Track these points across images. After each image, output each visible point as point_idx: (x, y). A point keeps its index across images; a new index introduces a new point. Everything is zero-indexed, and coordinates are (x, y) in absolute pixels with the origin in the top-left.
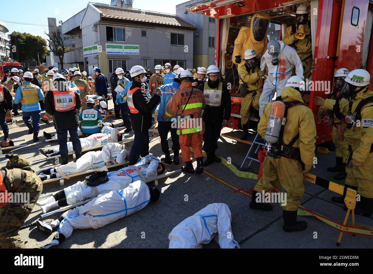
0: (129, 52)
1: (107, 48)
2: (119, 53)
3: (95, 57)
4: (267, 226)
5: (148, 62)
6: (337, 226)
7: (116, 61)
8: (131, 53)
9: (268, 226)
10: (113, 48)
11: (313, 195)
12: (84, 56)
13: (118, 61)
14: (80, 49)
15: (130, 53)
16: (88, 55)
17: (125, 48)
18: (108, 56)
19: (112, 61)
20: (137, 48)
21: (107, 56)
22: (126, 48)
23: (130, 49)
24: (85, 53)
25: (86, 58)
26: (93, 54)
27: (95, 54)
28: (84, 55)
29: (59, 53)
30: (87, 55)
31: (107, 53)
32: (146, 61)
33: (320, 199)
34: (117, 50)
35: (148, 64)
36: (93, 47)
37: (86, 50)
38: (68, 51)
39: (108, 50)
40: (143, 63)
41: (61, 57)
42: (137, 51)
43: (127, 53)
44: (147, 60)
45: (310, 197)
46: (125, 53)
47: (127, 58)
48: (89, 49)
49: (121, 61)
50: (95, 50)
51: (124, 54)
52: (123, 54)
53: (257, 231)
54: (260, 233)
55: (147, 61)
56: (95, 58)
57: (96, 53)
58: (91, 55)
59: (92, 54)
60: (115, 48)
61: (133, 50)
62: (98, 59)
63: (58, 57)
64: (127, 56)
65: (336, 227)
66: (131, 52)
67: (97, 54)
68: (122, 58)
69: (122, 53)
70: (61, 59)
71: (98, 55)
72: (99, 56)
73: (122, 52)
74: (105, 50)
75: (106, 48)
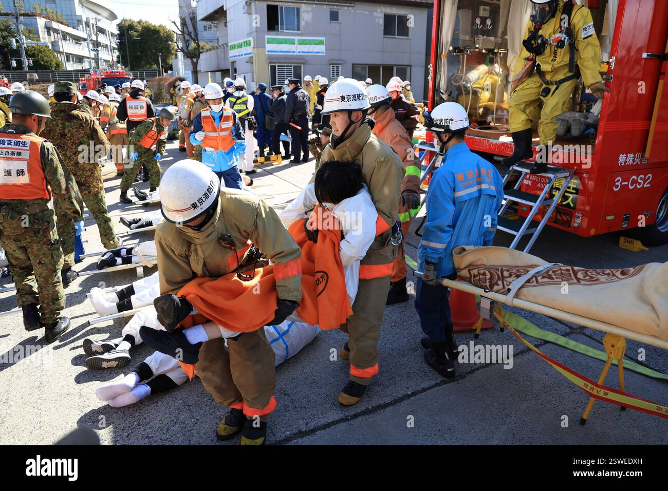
0: (307, 51)
1: (268, 43)
2: (289, 52)
3: (247, 60)
4: (461, 376)
5: (340, 68)
7: (284, 66)
8: (311, 52)
9: (463, 375)
10: (279, 43)
11: (574, 329)
12: (231, 59)
13: (287, 66)
14: (224, 45)
15: (308, 52)
16: (237, 57)
17: (299, 44)
18: (270, 57)
19: (277, 67)
20: (321, 43)
21: (267, 59)
22: (302, 43)
23: (308, 46)
24: (232, 53)
25: (233, 63)
26: (245, 55)
27: (247, 54)
28: (231, 57)
29: (193, 55)
30: (234, 56)
31: (267, 53)
32: (337, 67)
33: (587, 336)
34: (285, 47)
35: (340, 70)
36: (244, 42)
37: (233, 47)
38: (210, 50)
39: (269, 47)
40: (331, 70)
41: (195, 60)
42: (322, 48)
43: (303, 52)
44: (340, 64)
45: (568, 330)
46: (299, 52)
47: (304, 62)
48: (238, 46)
49: (291, 66)
50: (248, 47)
51: (298, 54)
52: (295, 54)
53: (439, 381)
54: (444, 385)
55: (338, 67)
56: (247, 62)
57: (249, 54)
58: (241, 57)
59: (242, 55)
60: (282, 43)
61: (314, 48)
62: (252, 63)
63: (189, 61)
64: (302, 58)
65: (585, 388)
66: (311, 51)
67: (251, 55)
68: (294, 61)
69: (294, 52)
70: (195, 65)
71: (252, 57)
72: (254, 57)
73: (295, 50)
74: (264, 47)
75: (266, 44)
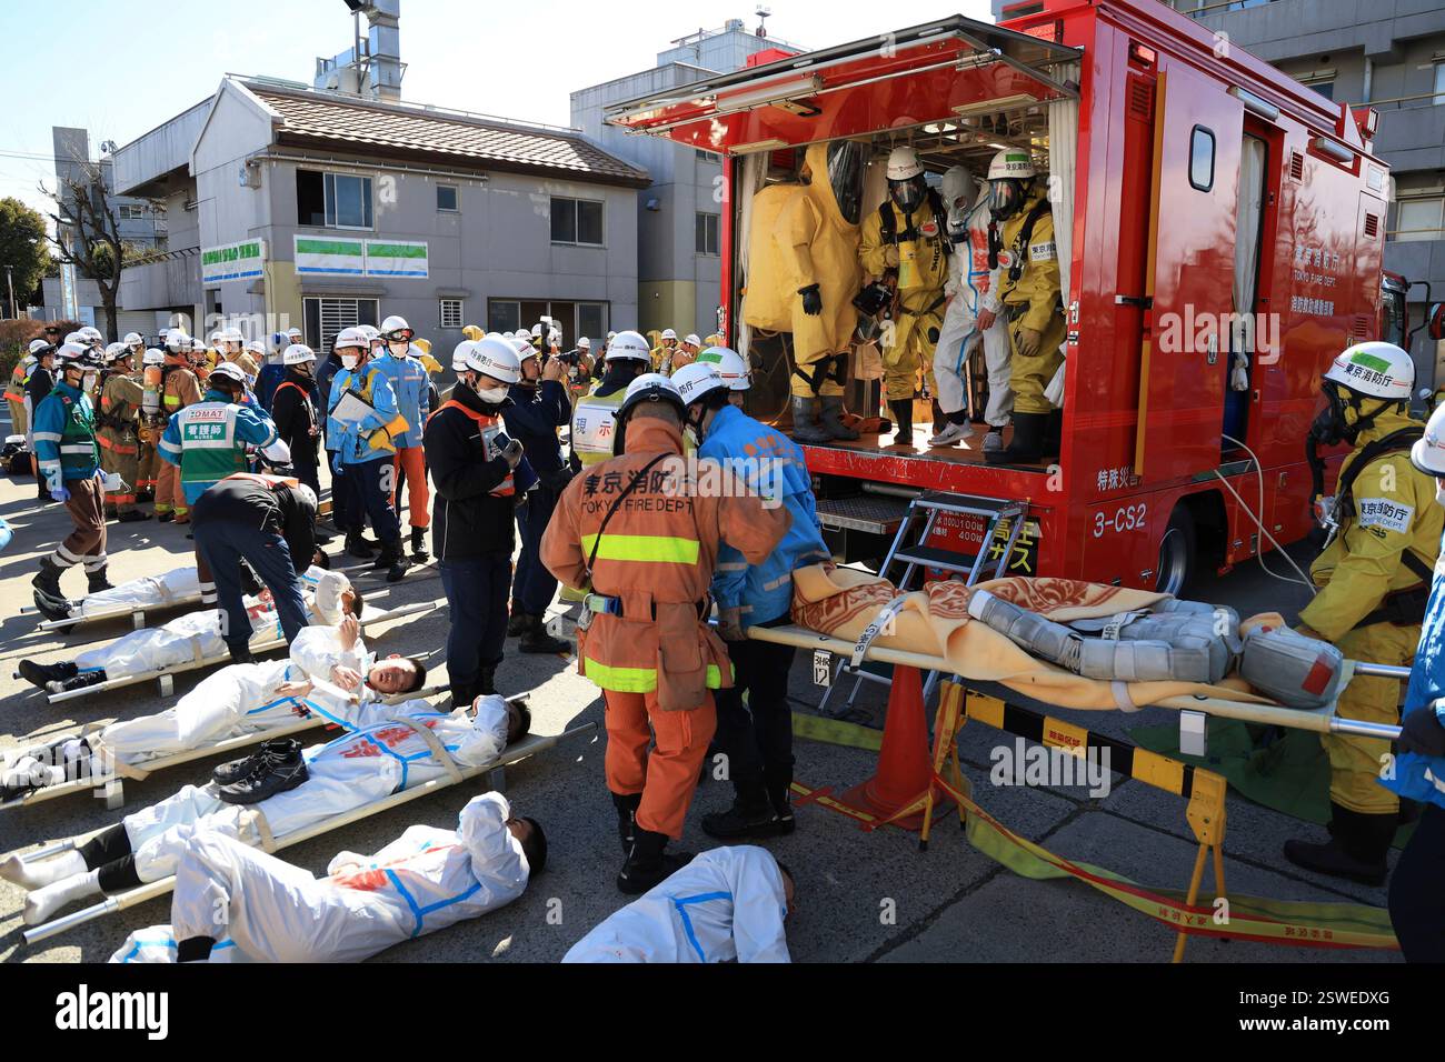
0: (389, 270)
1: (299, 251)
2: (349, 271)
3: (249, 285)
4: (919, 926)
5: (461, 306)
6: (1165, 912)
7: (337, 301)
8: (398, 273)
9: (921, 923)
10: (326, 253)
11: (1082, 802)
12: (205, 283)
13: (342, 302)
14: (186, 253)
15: (391, 272)
16: (222, 281)
17: (370, 255)
18: (304, 282)
19: (321, 304)
20: (419, 253)
21: (298, 285)
22: (376, 252)
23: (390, 259)
24: (209, 270)
25: (212, 292)
26: (244, 274)
27: (249, 274)
28: (206, 279)
29: (101, 270)
30: (216, 278)
31: (297, 273)
32: (454, 303)
33: (1108, 812)
34: (338, 261)
35: (461, 310)
36: (241, 247)
37: (214, 257)
38: (138, 263)
39: (302, 260)
40: (442, 310)
41: (109, 284)
42: (420, 265)
43: (379, 272)
44: (460, 298)
45: (1074, 807)
46: (370, 272)
47: (384, 292)
48: (226, 256)
49: (354, 302)
50: (252, 258)
51: (368, 276)
52: (362, 275)
53: (882, 944)
54: (894, 950)
55: (458, 304)
56: (249, 292)
57: (255, 273)
58: (232, 280)
59: (236, 276)
60: (332, 252)
61: (404, 262)
62: (263, 294)
63: (93, 285)
64: (378, 284)
65: (1162, 917)
66: (396, 270)
67: (259, 276)
68: (360, 291)
69: (360, 272)
70: (110, 296)
71: (262, 280)
72: (267, 281)
73: (361, 267)
74: (292, 260)
75: (296, 253)
